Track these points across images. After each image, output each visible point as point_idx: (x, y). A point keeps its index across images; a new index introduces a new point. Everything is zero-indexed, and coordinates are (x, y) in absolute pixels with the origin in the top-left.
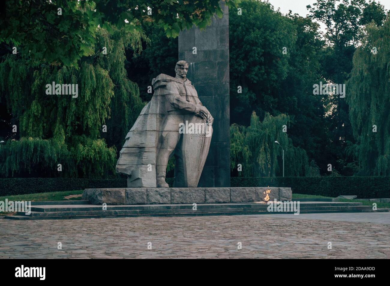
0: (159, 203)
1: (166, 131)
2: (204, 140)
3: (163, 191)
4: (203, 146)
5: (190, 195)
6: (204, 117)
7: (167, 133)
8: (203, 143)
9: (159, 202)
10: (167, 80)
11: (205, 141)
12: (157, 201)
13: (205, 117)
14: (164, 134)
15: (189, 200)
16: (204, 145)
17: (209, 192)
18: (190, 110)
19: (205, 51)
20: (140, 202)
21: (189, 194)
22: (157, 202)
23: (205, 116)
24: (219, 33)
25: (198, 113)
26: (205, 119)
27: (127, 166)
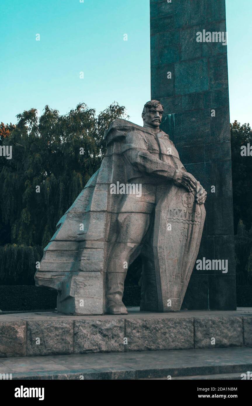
0: (98, 350)
1: (125, 212)
2: (190, 229)
3: (108, 326)
4: (189, 239)
5: (165, 333)
6: (191, 188)
7: (125, 215)
8: (189, 234)
9: (100, 348)
10: (126, 128)
11: (192, 231)
12: (94, 348)
13: (192, 190)
14: (121, 218)
15: (164, 343)
16: (191, 238)
17: (201, 326)
18: (165, 174)
19: (190, 95)
20: (57, 350)
21: (162, 331)
22: (97, 349)
23: (193, 187)
24: (212, 66)
25: (180, 181)
26: (192, 192)
27: (54, 274)
